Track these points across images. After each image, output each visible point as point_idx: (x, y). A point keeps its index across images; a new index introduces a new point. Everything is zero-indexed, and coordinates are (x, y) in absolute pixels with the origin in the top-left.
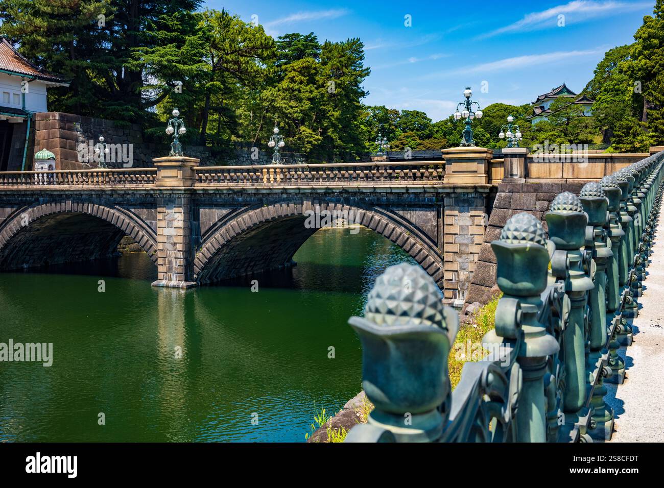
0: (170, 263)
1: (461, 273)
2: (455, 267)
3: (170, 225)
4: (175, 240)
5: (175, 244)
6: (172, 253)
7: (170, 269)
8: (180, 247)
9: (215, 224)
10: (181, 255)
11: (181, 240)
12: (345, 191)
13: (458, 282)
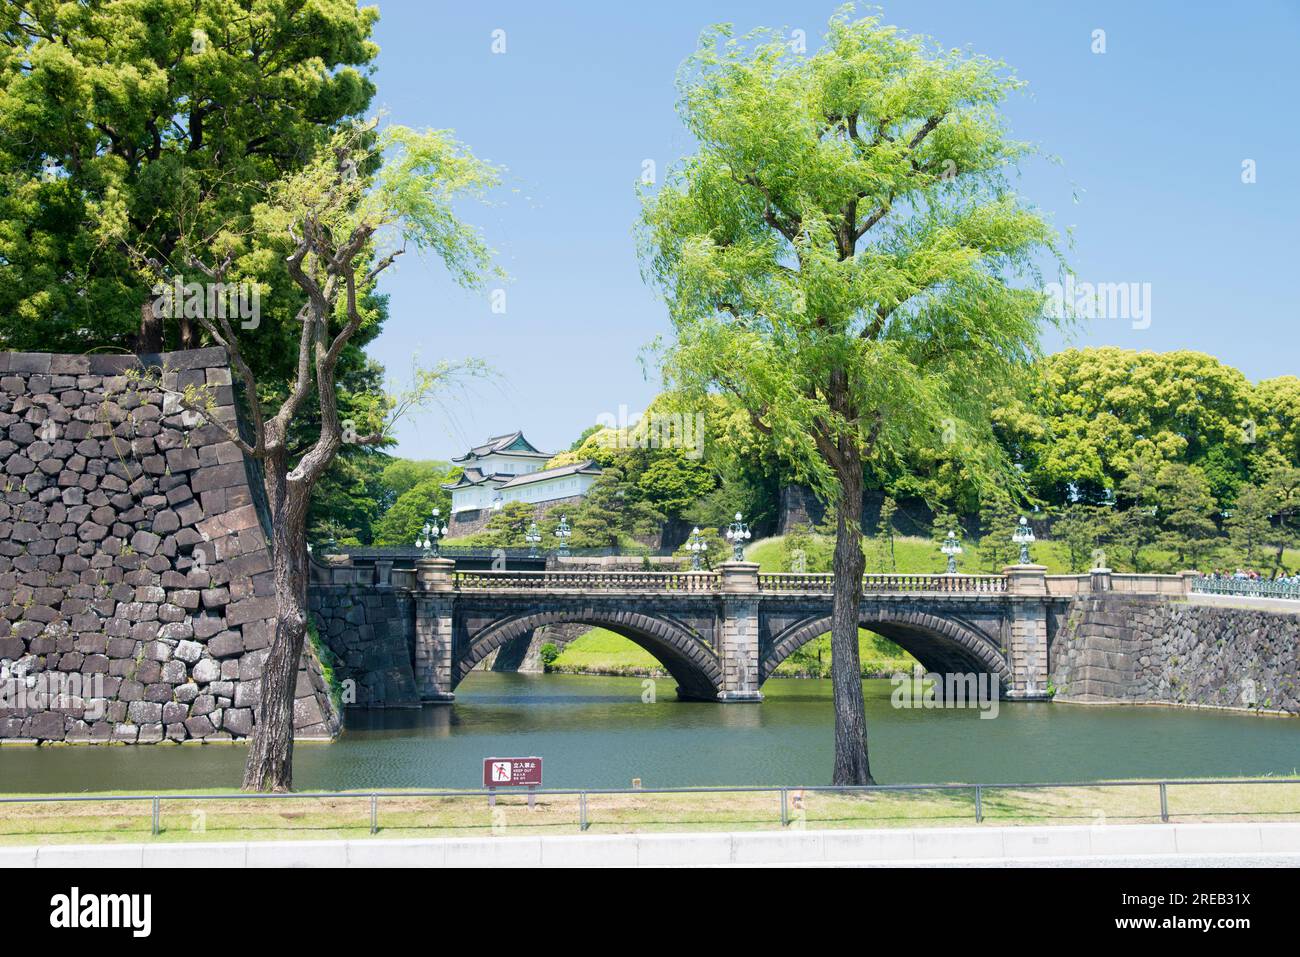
0: (742, 672)
1: (1030, 668)
2: (1025, 663)
3: (741, 632)
4: (747, 648)
5: (748, 652)
6: (745, 664)
7: (741, 679)
8: (755, 655)
9: (781, 632)
10: (756, 663)
11: (756, 647)
12: (922, 600)
13: (1027, 675)
